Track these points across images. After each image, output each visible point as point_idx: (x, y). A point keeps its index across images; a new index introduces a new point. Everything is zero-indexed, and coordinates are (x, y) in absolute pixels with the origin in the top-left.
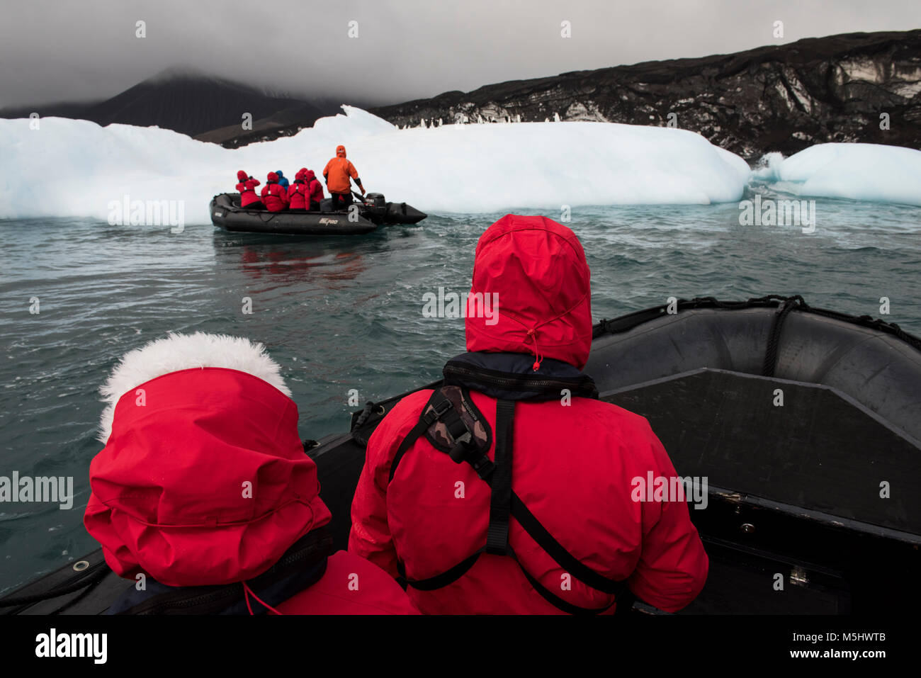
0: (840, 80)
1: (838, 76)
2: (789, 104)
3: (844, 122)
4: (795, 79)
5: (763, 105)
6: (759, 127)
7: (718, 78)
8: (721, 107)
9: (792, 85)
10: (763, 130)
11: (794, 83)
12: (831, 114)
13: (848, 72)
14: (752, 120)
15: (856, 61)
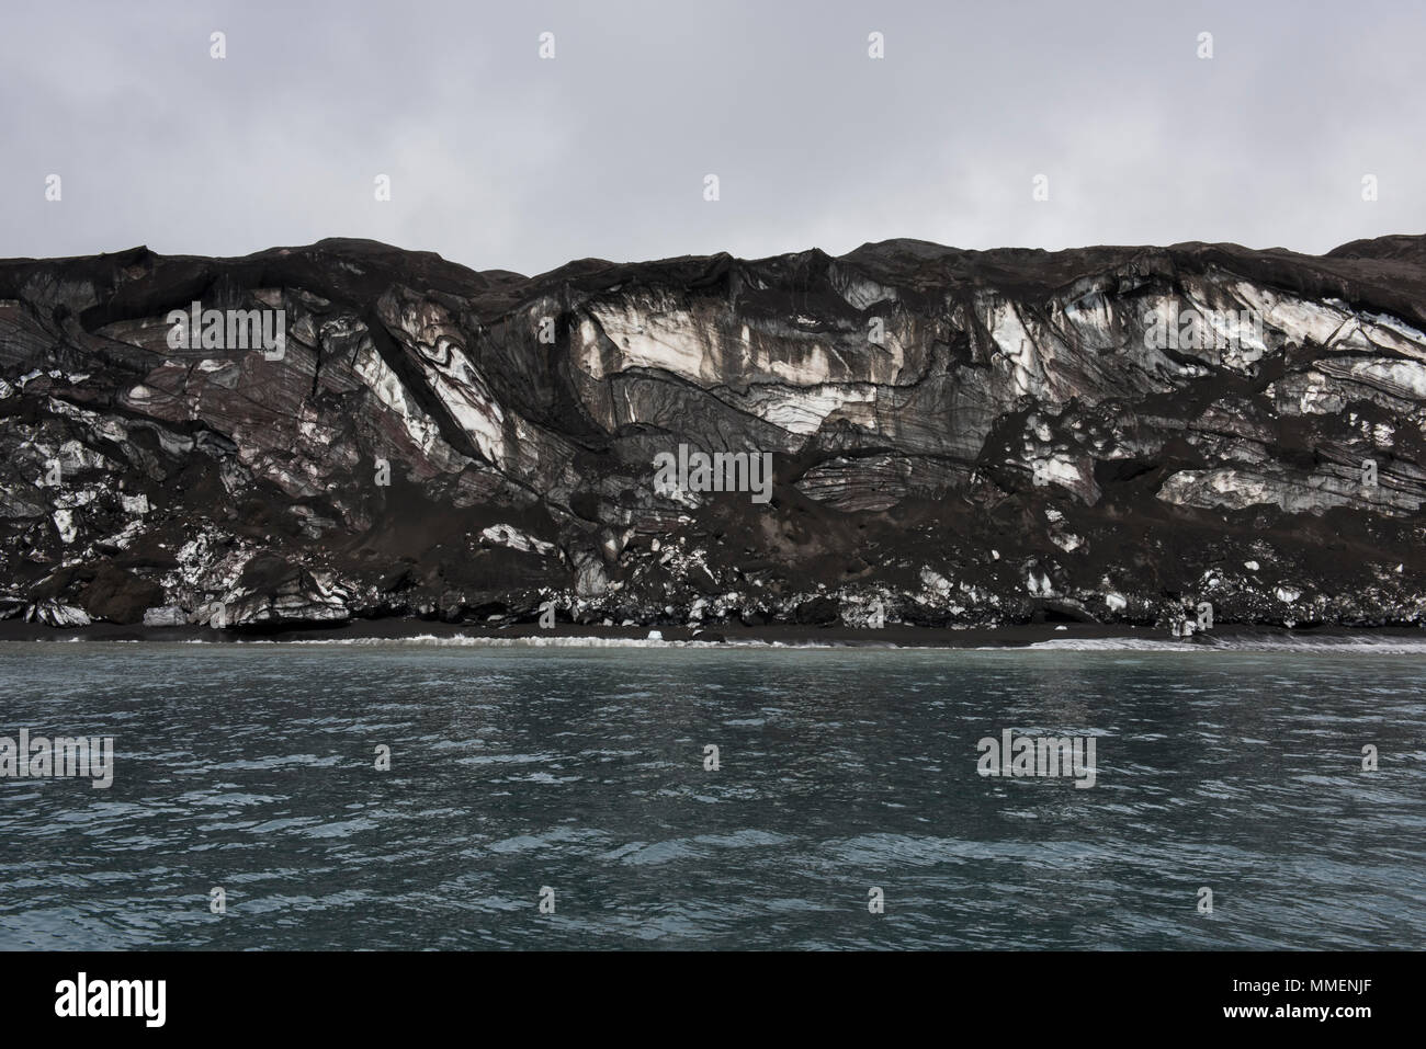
0: (594, 362)
1: (588, 349)
2: (415, 431)
3: (628, 499)
4: (444, 345)
5: (319, 424)
6: (320, 504)
7: (93, 320)
8: (139, 423)
9: (431, 363)
10: (336, 515)
11: (441, 356)
12: (578, 468)
13: (618, 339)
14: (285, 477)
15: (639, 307)
